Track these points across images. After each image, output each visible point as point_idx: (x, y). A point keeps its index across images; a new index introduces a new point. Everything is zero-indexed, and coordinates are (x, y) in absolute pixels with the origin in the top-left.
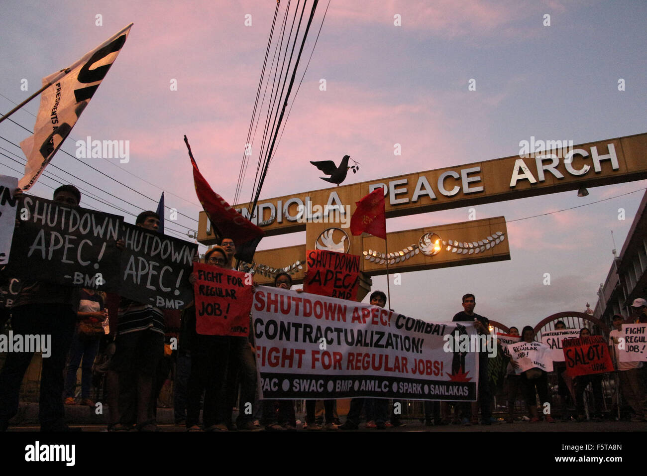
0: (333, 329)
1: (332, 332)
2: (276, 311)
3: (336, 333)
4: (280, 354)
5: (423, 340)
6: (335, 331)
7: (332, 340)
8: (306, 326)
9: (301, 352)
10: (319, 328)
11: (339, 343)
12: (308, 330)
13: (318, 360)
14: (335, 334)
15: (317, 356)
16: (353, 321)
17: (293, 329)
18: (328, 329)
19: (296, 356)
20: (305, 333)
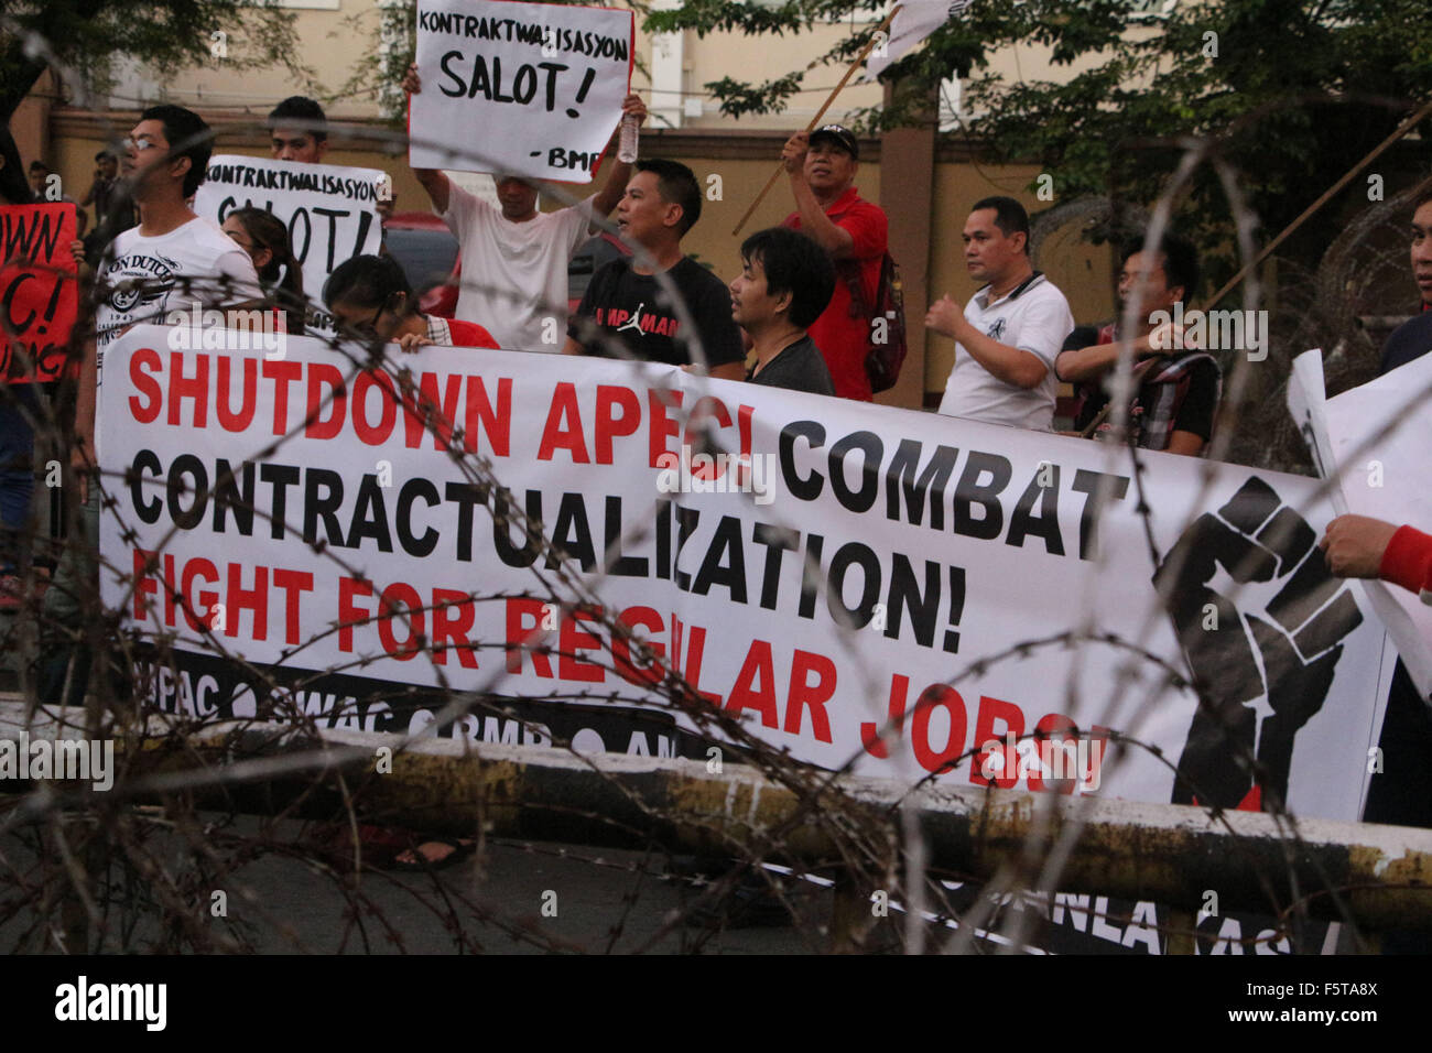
0: (442, 491)
1: (433, 500)
2: (200, 420)
3: (454, 507)
4: (221, 587)
5: (958, 576)
6: (449, 497)
7: (432, 536)
8: (316, 477)
9: (296, 582)
10: (370, 487)
11: (464, 552)
12: (324, 492)
13: (362, 617)
14: (450, 510)
15: (359, 601)
16: (545, 453)
17: (264, 493)
18: (418, 488)
19: (277, 597)
20: (312, 506)
